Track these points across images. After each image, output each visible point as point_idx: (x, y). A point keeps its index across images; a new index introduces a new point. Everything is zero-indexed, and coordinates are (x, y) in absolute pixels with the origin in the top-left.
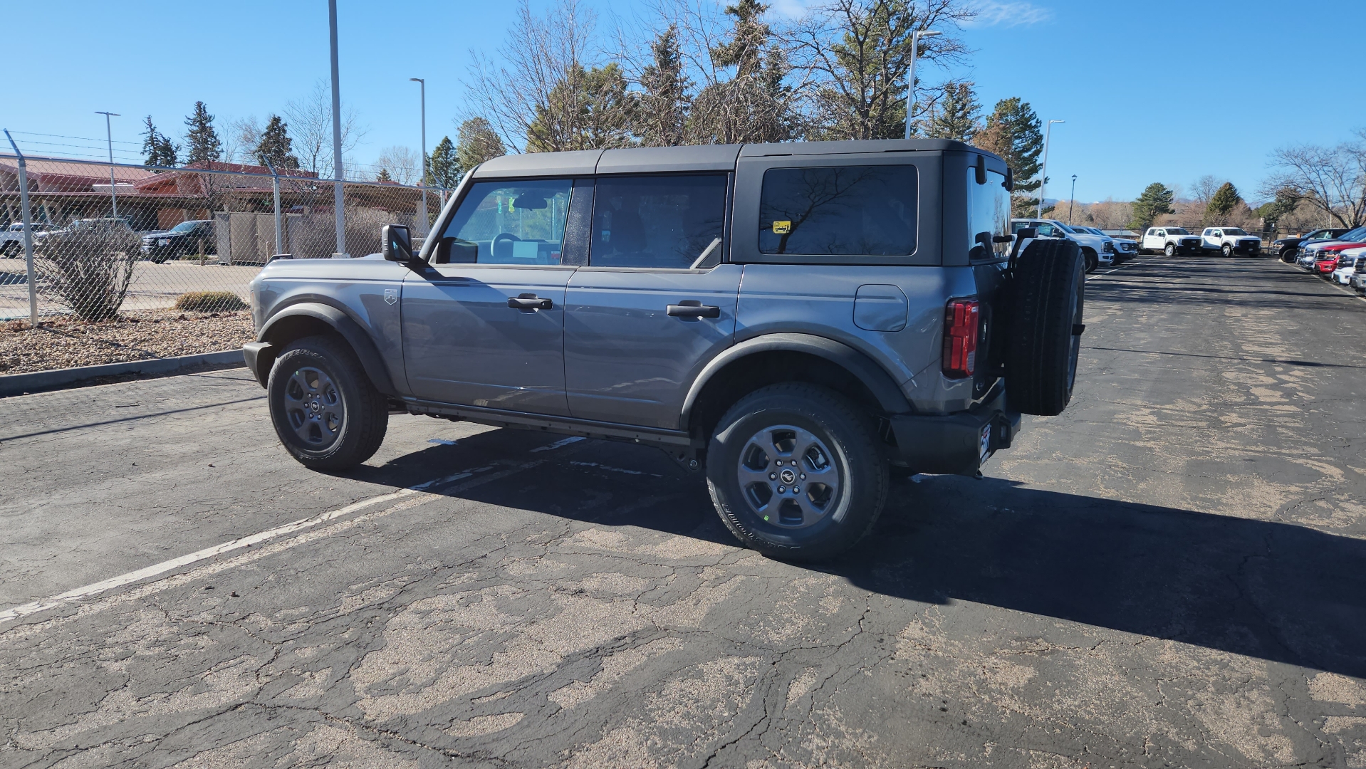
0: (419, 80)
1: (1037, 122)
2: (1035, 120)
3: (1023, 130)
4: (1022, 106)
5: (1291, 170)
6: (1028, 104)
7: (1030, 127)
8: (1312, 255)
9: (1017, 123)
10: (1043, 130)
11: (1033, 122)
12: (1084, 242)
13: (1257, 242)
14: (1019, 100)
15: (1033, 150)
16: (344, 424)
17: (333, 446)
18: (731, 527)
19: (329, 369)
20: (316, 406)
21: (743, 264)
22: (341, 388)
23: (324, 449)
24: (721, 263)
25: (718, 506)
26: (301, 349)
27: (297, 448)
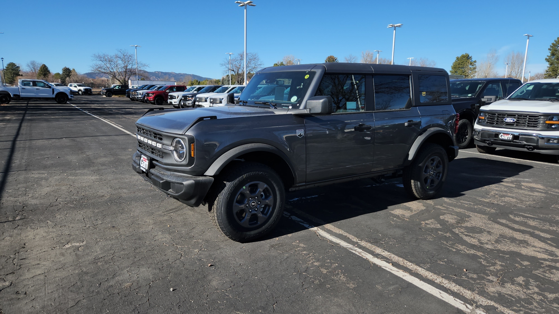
5: (100, 63)
8: (140, 95)
12: (61, 90)
13: (90, 89)
16: (276, 208)
17: (269, 222)
18: (419, 194)
19: (270, 180)
20: (254, 204)
21: (417, 106)
22: (276, 188)
23: (263, 226)
24: (412, 106)
25: (417, 188)
26: (251, 172)
27: (245, 233)
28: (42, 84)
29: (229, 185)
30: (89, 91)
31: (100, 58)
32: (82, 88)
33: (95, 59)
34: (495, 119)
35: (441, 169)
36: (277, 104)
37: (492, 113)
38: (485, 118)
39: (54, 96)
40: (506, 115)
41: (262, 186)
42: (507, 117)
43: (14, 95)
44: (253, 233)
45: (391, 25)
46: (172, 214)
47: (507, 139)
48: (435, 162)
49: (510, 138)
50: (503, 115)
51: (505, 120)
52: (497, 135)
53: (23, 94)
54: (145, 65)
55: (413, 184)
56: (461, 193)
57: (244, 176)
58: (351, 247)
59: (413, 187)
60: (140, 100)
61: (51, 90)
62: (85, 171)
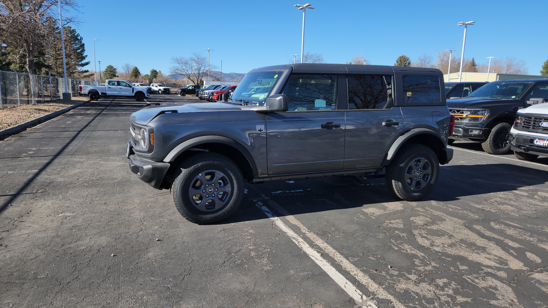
2: (80, 37)
3: (75, 41)
5: (177, 65)
6: (75, 30)
7: (78, 39)
8: (207, 94)
9: (71, 37)
10: (83, 42)
12: (139, 89)
13: (169, 89)
14: (70, 27)
15: (81, 49)
16: (234, 196)
17: (225, 208)
18: (402, 195)
19: (226, 169)
20: (211, 190)
21: (400, 106)
22: (233, 178)
23: (219, 211)
24: (393, 106)
25: (398, 189)
26: (207, 161)
27: (200, 216)
28: (124, 84)
29: (184, 172)
30: (167, 90)
31: (178, 61)
32: (162, 88)
33: (174, 62)
34: (531, 123)
35: (429, 171)
36: (249, 102)
37: (528, 117)
38: (521, 122)
39: (133, 95)
40: (543, 119)
41: (219, 174)
42: (544, 121)
43: (102, 93)
44: (209, 216)
45: (461, 23)
46: (159, 197)
47: (542, 145)
48: (421, 163)
49: (546, 144)
50: (540, 119)
51: (541, 124)
52: (532, 141)
53: (109, 93)
54: (215, 67)
55: (393, 184)
56: (457, 197)
57: (199, 164)
58: (295, 236)
59: (394, 187)
60: (206, 99)
61: (131, 89)
62: (117, 158)
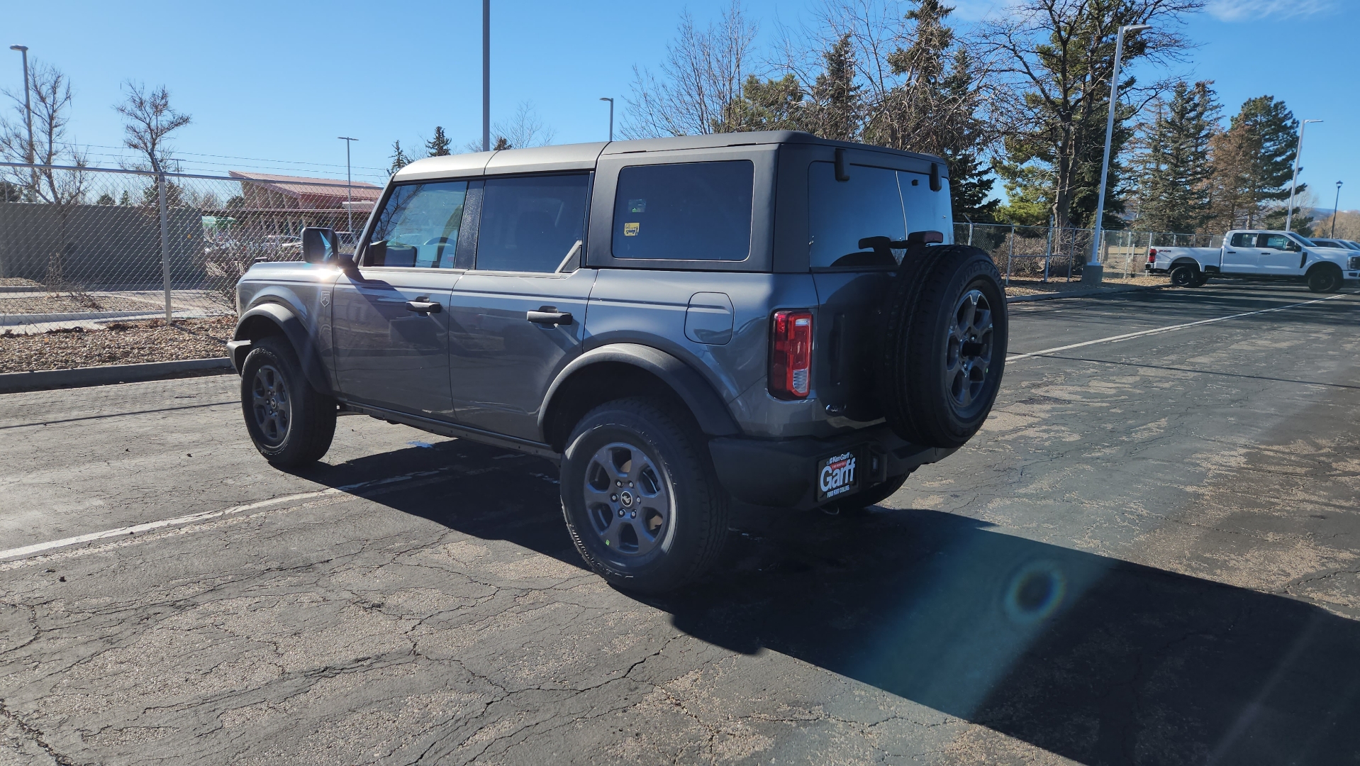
0: (609, 99)
1: (1293, 123)
2: (1291, 120)
3: (1276, 132)
4: (1275, 105)
6: (1282, 102)
7: (1285, 128)
11: (1289, 123)
14: (1272, 98)
15: (1288, 154)
20: (273, 403)
24: (580, 267)
28: (1280, 242)
39: (1303, 272)
43: (1207, 267)
61: (1300, 255)
